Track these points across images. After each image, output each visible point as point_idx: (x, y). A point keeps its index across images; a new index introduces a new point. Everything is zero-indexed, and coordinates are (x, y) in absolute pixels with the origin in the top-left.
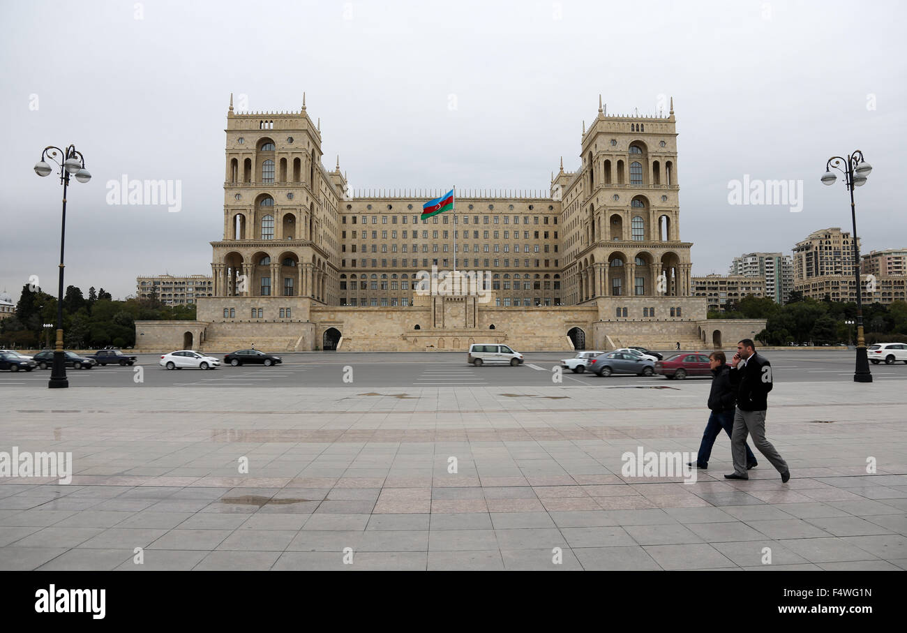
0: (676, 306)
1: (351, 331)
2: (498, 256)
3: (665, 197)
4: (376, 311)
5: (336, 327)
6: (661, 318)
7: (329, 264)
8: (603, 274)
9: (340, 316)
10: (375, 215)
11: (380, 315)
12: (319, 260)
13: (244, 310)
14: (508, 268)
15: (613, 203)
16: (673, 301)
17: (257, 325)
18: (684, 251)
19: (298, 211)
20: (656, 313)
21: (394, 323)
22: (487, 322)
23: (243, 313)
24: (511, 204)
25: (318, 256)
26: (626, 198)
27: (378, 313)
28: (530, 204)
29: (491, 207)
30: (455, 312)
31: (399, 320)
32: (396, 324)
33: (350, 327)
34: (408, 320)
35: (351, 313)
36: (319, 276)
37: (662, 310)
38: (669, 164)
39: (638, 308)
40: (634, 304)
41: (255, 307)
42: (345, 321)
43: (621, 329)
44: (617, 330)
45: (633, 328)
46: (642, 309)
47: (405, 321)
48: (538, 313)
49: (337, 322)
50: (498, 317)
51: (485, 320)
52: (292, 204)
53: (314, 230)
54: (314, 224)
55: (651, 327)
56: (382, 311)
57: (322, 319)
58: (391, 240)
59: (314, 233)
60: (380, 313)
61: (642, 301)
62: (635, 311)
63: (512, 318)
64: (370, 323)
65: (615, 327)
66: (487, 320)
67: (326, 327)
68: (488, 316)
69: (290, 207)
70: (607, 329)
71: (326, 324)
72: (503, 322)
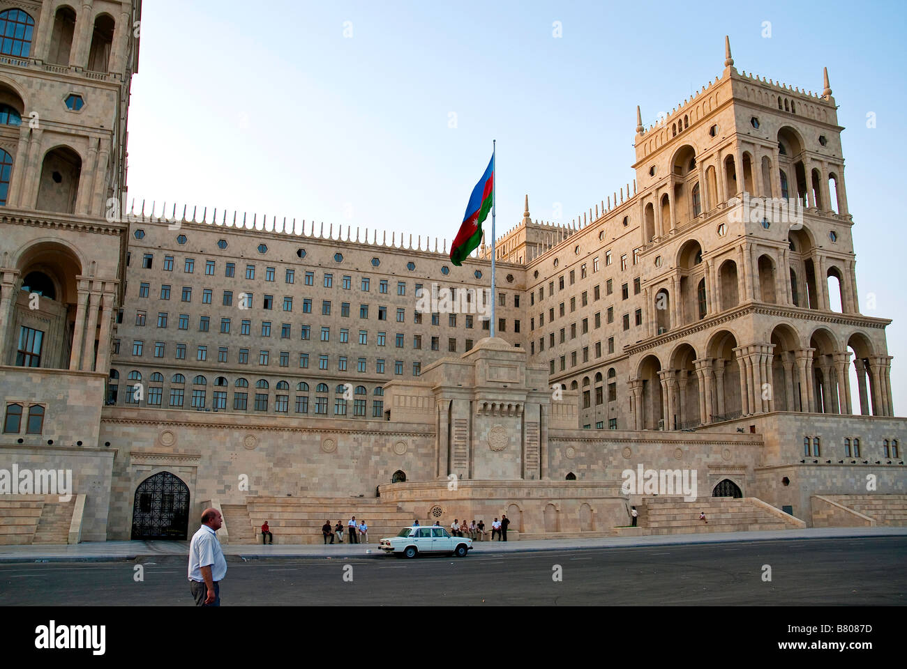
0: (889, 437)
1: (221, 482)
3: (834, 236)
4: (294, 430)
5: (175, 471)
6: (871, 459)
9: (188, 438)
11: (303, 442)
15: (762, 232)
19: (93, 143)
21: (340, 467)
22: (560, 466)
24: (446, 264)
26: (780, 227)
27: (298, 434)
28: (478, 268)
29: (411, 266)
30: (499, 440)
31: (353, 456)
32: (346, 467)
33: (216, 472)
34: (375, 458)
37: (873, 444)
39: (836, 439)
42: (206, 453)
46: (843, 441)
47: (366, 458)
48: (659, 446)
49: (181, 457)
50: (583, 454)
51: (555, 462)
52: (78, 122)
56: (311, 431)
57: (136, 446)
60: (305, 436)
61: (841, 425)
62: (832, 444)
63: (611, 458)
64: (275, 465)
65: (825, 476)
66: (561, 462)
67: (145, 468)
68: (561, 451)
69: (73, 132)
70: (813, 480)
71: (149, 461)
72: (593, 467)
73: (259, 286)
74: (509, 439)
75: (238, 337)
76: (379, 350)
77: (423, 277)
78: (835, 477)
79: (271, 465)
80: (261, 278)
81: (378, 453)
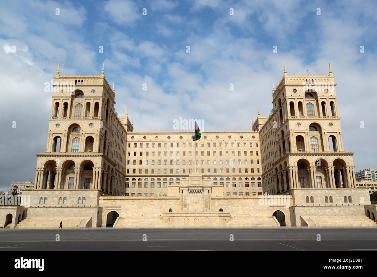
0: (348, 196)
1: (126, 213)
2: (222, 167)
3: (331, 124)
4: (144, 199)
5: (115, 211)
6: (337, 203)
7: (116, 170)
8: (294, 174)
9: (119, 203)
10: (148, 142)
11: (146, 202)
12: (109, 167)
13: (54, 199)
14: (228, 174)
15: (297, 128)
16: (345, 192)
17: (61, 209)
18: (348, 158)
19: (96, 134)
20: (334, 200)
21: (155, 208)
22: (218, 207)
23: (53, 201)
24: (230, 135)
25: (108, 164)
26: (306, 124)
27: (144, 200)
28: (241, 135)
29: (217, 137)
30: (196, 200)
31: (158, 206)
32: (157, 208)
33: (125, 211)
34: (164, 206)
35: (126, 201)
36: (107, 177)
37: (338, 198)
38: (332, 104)
39: (321, 197)
40: (318, 194)
41: (61, 196)
42: (122, 206)
43: (311, 211)
44: (308, 212)
45: (319, 211)
46: (324, 198)
47: (162, 206)
48: (251, 200)
49: (117, 207)
50: (225, 203)
51: (216, 206)
52: (92, 130)
53: (107, 148)
54: (107, 145)
55: (332, 210)
56: (148, 199)
57: (108, 205)
58: (157, 157)
59: (106, 150)
60: (146, 201)
61: (323, 192)
62: (319, 199)
63: (234, 204)
64: (139, 208)
65: (307, 210)
66: (218, 205)
67: (109, 210)
68: (218, 202)
69: (91, 132)
70: (301, 211)
71: (110, 208)
72: (228, 207)
73: (169, 149)
74: (199, 200)
75: (163, 165)
76: (208, 166)
77: (222, 140)
78: (311, 210)
79: (138, 208)
80: (169, 147)
81: (165, 204)
